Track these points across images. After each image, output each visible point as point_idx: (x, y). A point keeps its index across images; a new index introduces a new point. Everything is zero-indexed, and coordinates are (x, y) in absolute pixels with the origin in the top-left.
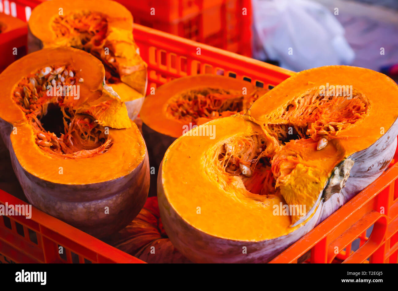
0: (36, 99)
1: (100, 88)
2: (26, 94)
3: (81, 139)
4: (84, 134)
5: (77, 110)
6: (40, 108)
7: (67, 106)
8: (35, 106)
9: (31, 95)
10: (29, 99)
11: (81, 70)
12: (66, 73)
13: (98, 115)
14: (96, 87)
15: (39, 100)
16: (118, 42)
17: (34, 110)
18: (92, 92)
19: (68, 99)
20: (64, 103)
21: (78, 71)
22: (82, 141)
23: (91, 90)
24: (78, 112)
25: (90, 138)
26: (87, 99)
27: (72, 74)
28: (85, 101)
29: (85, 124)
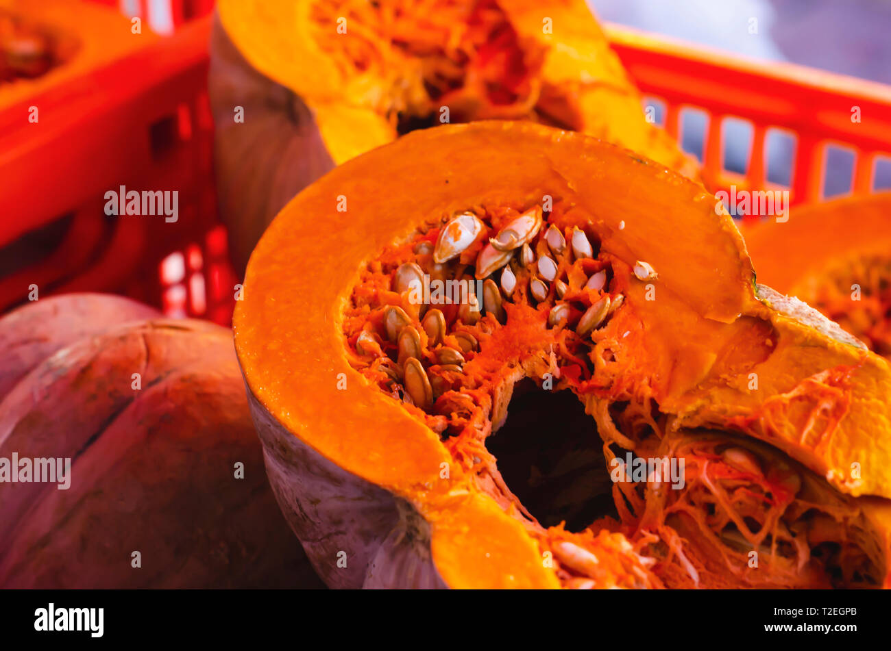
0: (459, 363)
1: (748, 304)
2: (406, 342)
3: (724, 551)
4: (742, 528)
5: (681, 416)
6: (486, 402)
7: (622, 395)
8: (465, 396)
9: (431, 347)
10: (427, 363)
11: (623, 225)
12: (555, 238)
13: (816, 441)
14: (730, 302)
15: (476, 368)
16: (585, 87)
17: (468, 416)
18: (718, 325)
19: (613, 359)
20: (599, 379)
21: (611, 230)
22: (730, 557)
23: (711, 316)
24: (688, 423)
25: (774, 546)
26: (712, 358)
27: (583, 244)
28: (707, 370)
29: (748, 483)
